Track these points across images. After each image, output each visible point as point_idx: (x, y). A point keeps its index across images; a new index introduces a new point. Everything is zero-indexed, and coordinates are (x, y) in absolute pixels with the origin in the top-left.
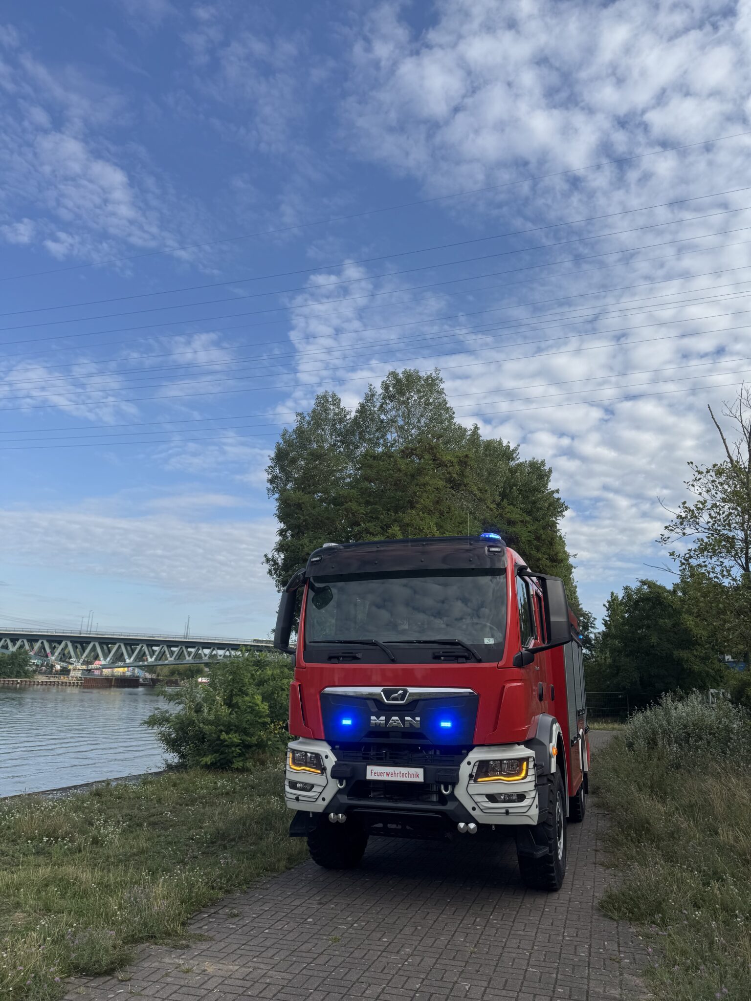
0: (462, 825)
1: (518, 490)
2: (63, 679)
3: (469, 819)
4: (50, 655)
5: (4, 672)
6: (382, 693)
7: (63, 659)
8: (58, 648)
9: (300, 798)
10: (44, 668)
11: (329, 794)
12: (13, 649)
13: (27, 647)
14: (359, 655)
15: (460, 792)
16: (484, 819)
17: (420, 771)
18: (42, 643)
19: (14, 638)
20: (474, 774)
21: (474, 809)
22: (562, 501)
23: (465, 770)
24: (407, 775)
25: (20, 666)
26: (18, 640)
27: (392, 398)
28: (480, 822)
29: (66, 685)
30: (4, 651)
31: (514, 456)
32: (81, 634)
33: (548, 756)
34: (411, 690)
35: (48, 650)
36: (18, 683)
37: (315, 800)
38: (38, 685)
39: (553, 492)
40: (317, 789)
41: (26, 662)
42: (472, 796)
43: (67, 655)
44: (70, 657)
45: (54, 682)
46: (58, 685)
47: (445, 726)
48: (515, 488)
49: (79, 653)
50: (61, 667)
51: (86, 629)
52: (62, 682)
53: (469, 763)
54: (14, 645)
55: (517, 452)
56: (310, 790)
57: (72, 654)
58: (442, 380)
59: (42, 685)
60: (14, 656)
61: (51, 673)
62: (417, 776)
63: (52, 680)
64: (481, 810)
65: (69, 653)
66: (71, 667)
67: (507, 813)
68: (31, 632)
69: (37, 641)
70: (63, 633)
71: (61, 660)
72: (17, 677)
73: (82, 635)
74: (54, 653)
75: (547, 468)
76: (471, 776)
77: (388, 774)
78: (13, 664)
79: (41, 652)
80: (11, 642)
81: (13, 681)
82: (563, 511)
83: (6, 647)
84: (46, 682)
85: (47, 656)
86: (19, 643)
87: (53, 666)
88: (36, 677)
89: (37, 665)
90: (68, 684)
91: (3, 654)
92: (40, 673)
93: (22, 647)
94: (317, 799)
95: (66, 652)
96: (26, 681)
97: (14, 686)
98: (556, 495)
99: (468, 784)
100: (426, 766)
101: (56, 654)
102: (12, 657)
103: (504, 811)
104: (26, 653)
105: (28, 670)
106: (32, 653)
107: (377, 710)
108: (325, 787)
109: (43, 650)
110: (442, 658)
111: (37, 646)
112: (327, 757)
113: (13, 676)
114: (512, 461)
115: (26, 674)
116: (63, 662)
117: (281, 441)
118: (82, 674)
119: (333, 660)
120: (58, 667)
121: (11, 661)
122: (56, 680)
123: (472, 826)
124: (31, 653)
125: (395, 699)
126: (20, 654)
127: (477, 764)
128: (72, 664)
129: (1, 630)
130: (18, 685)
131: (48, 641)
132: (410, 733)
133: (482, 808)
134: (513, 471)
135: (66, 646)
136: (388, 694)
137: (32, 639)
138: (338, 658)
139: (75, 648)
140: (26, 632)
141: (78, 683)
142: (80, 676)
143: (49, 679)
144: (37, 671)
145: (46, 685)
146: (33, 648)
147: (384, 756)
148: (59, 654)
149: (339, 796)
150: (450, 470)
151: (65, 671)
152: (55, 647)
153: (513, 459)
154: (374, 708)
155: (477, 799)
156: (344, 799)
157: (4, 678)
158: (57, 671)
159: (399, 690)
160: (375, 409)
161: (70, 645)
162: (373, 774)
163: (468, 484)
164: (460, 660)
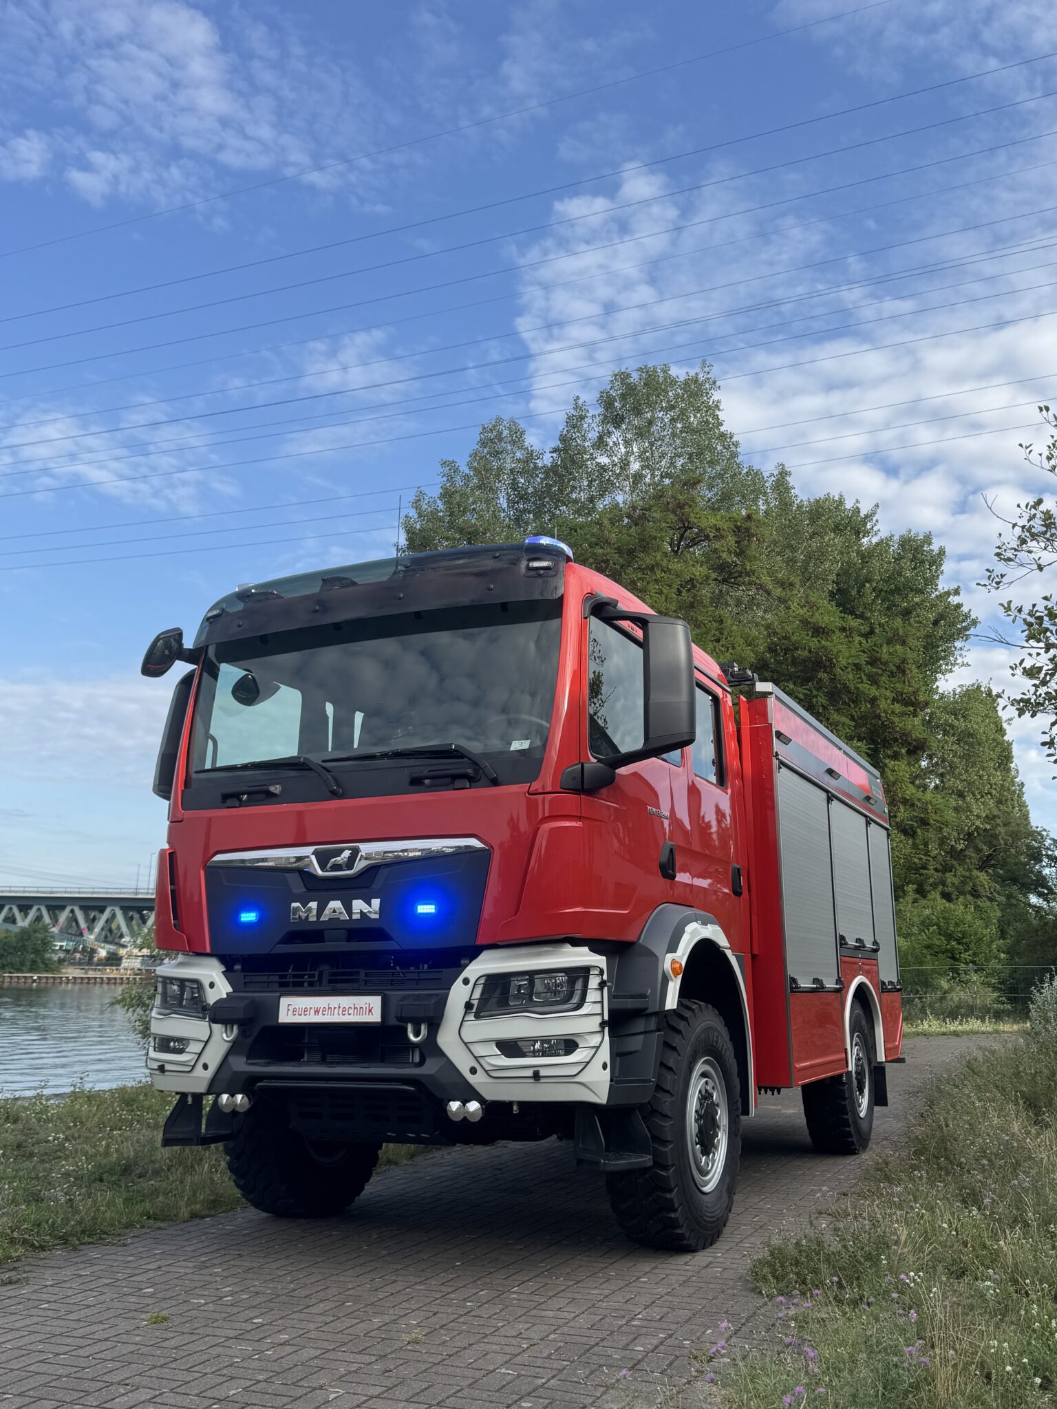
0: (454, 1106)
1: (874, 590)
2: (110, 972)
3: (468, 1093)
4: (86, 933)
5: (11, 963)
6: (313, 858)
7: (110, 939)
8: (99, 919)
9: (168, 1067)
10: (78, 955)
11: (214, 1056)
12: (23, 923)
13: (47, 919)
14: (276, 789)
15: (447, 1040)
16: (495, 1092)
17: (375, 1002)
18: (72, 911)
19: (25, 904)
20: (475, 1003)
21: (473, 1071)
22: (965, 609)
23: (459, 994)
24: (351, 1011)
25: (36, 951)
26: (30, 907)
27: (617, 421)
28: (489, 1097)
29: (115, 983)
30: (10, 927)
31: (869, 527)
32: (137, 893)
33: (660, 976)
34: (365, 848)
35: (83, 925)
36: (34, 981)
37: (189, 1069)
38: (67, 983)
39: (948, 594)
40: (195, 1048)
41: (46, 944)
42: (470, 1045)
43: (116, 932)
44: (121, 936)
45: (95, 978)
46: (102, 983)
47: (425, 911)
48: (868, 585)
49: (136, 928)
50: (108, 953)
51: (145, 886)
52: (109, 979)
53: (466, 981)
54: (26, 915)
55: (874, 519)
56: (181, 1051)
57: (124, 929)
58: (714, 382)
59: (74, 983)
60: (25, 934)
61: (90, 962)
62: (370, 1011)
63: (91, 974)
64: (486, 1071)
65: (119, 928)
66: (122, 952)
67: (536, 1076)
68: (52, 893)
69: (63, 908)
70: (107, 893)
71: (106, 940)
72: (32, 970)
73: (139, 896)
74: (94, 928)
75: (935, 547)
76: (468, 1006)
77: (317, 1011)
78: (24, 947)
79: (71, 926)
80: (21, 911)
81: (25, 977)
82: (966, 629)
83: (11, 920)
84: (82, 978)
85: (81, 935)
86: (32, 913)
87: (93, 951)
88: (64, 971)
89: (67, 951)
90: (118, 981)
91: (7, 931)
92: (74, 963)
93: (39, 918)
94: (193, 1066)
95: (114, 926)
96: (47, 978)
97: (27, 985)
98: (954, 600)
99: (463, 1021)
100: (387, 992)
101: (97, 930)
102: (22, 937)
103: (530, 1073)
104: (45, 928)
105: (50, 959)
106: (55, 930)
107: (305, 890)
108: (207, 1042)
109: (74, 924)
110: (427, 781)
111: (63, 916)
112: (212, 985)
113: (25, 969)
114: (864, 536)
115: (48, 966)
116: (110, 943)
117: (413, 513)
118: (143, 963)
119: (229, 802)
120: (103, 953)
121: (20, 944)
122: (98, 975)
123: (473, 1106)
124: (53, 929)
125: (337, 867)
126: (35, 931)
127: (482, 981)
128: (124, 946)
129: (2, 892)
130: (35, 985)
131: (82, 908)
132: (362, 930)
133: (488, 1068)
134: (866, 556)
135: (114, 916)
136: (323, 858)
137: (55, 905)
138: (237, 796)
139: (129, 920)
140: (44, 892)
141: (135, 979)
142: (139, 966)
143: (86, 973)
144: (68, 958)
145: (81, 983)
146: (57, 921)
147: (316, 979)
148: (102, 929)
149: (231, 1059)
150: (717, 545)
151: (114, 960)
152: (94, 919)
153: (867, 533)
154: (298, 887)
155: (479, 1050)
156: (241, 1064)
157: (10, 973)
158: (101, 960)
159: (342, 850)
160: (587, 444)
161: (119, 914)
162: (290, 1012)
163: (753, 572)
164: (458, 783)
